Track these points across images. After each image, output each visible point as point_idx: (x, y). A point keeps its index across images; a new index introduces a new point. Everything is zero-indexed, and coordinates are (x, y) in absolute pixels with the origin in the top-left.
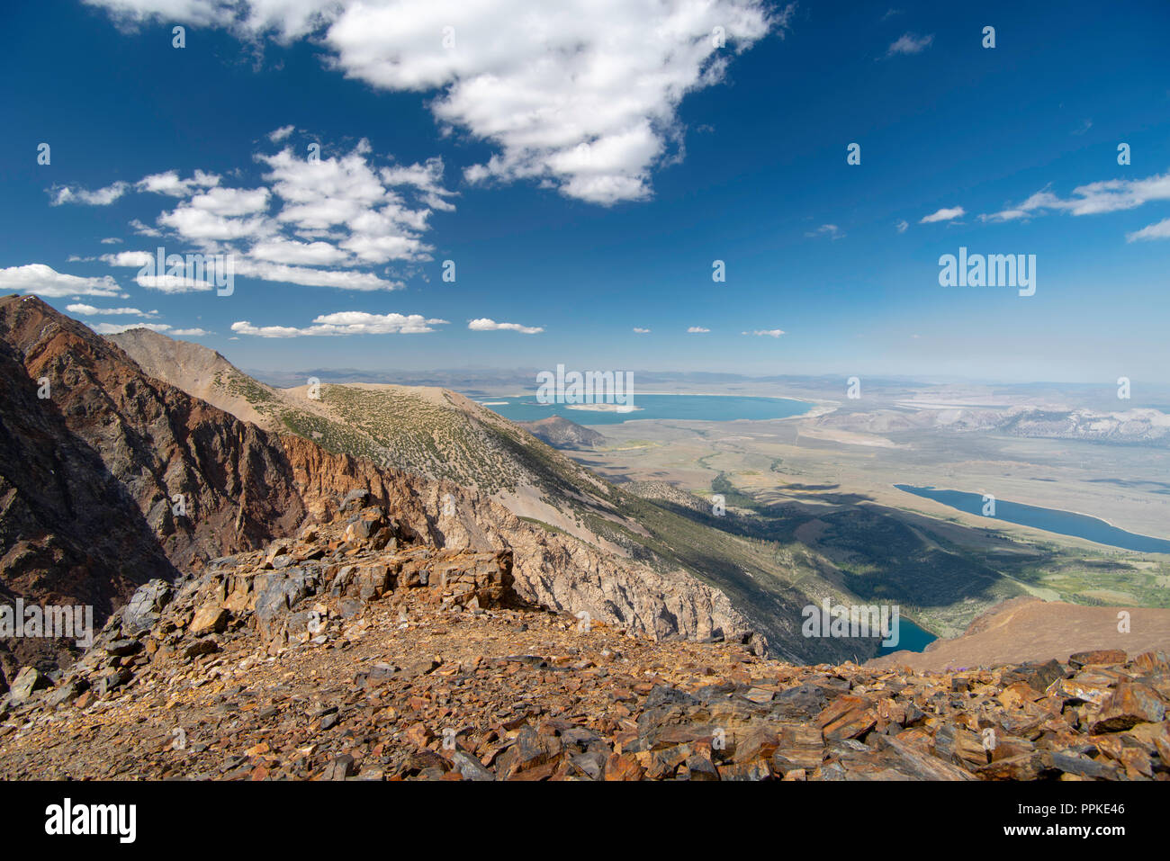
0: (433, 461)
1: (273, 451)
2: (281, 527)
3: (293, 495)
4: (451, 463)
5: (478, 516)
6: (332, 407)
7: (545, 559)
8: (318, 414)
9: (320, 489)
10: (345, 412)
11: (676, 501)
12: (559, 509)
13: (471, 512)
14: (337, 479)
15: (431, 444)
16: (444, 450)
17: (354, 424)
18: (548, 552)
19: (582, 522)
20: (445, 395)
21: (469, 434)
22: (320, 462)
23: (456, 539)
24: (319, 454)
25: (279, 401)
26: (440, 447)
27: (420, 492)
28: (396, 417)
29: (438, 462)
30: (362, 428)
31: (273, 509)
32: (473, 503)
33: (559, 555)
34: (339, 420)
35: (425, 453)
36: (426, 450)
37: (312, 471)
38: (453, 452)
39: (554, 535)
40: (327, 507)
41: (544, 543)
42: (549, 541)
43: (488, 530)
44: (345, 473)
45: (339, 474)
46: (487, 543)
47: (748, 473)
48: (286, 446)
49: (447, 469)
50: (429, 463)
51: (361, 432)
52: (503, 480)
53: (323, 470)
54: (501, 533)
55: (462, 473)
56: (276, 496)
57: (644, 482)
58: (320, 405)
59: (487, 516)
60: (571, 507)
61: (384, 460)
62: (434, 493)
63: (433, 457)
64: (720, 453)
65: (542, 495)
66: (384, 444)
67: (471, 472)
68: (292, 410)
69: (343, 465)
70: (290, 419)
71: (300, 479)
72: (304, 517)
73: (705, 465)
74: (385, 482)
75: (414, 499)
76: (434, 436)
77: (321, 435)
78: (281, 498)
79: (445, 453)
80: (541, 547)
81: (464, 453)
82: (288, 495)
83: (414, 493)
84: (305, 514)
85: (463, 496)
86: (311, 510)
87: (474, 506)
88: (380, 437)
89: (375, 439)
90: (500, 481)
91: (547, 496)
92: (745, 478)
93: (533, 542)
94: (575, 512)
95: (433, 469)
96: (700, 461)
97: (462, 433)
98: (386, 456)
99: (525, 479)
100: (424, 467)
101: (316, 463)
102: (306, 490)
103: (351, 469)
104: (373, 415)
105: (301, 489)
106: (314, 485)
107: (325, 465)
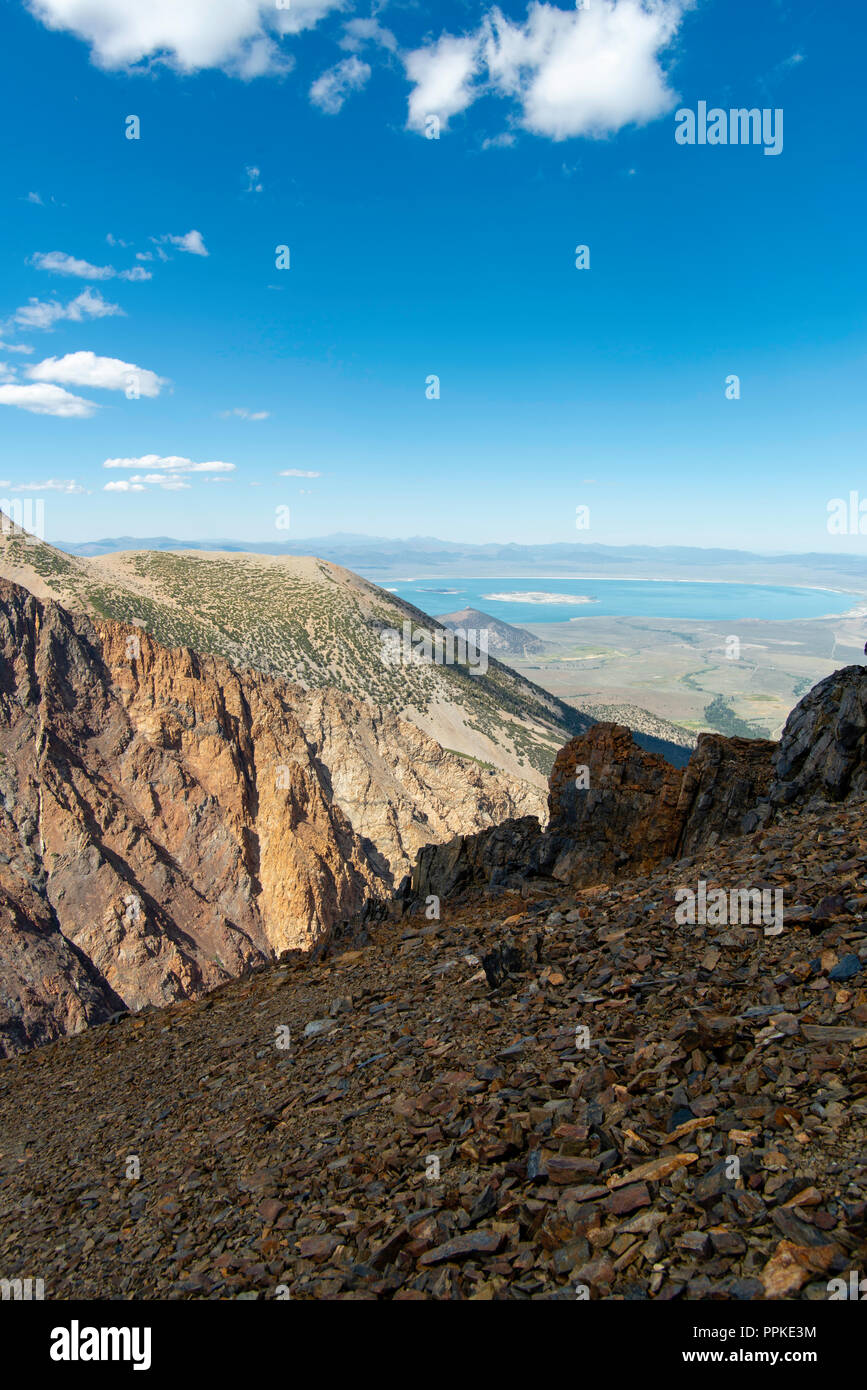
0: (307, 664)
1: (82, 640)
2: (97, 751)
3: (114, 706)
4: (333, 667)
5: (381, 743)
6: (157, 583)
7: (480, 808)
8: (139, 593)
9: (153, 697)
10: (177, 591)
11: (654, 734)
12: (493, 738)
13: (371, 736)
14: (176, 683)
15: (303, 640)
16: (323, 648)
17: (191, 609)
18: (485, 797)
19: (526, 758)
20: (322, 568)
21: (358, 626)
22: (152, 658)
23: (351, 775)
24: (151, 647)
25: (82, 574)
26: (317, 644)
27: (294, 705)
28: (252, 599)
29: (313, 665)
30: (202, 615)
31: (86, 726)
32: (374, 724)
33: (499, 802)
34: (170, 602)
35: (295, 651)
36: (296, 647)
37: (140, 671)
38: (336, 651)
39: (491, 774)
40: (163, 724)
41: (478, 784)
42: (485, 782)
43: (396, 762)
44: (188, 675)
45: (180, 675)
46: (395, 781)
47: (761, 698)
48: (102, 635)
49: (328, 677)
50: (301, 666)
51: (201, 620)
52: (409, 695)
53: (156, 669)
54: (416, 768)
55: (349, 682)
56: (88, 706)
57: (605, 707)
58: (140, 581)
59: (394, 742)
60: (510, 736)
61: (237, 660)
62: (316, 706)
63: (307, 659)
64: (716, 668)
65: (467, 717)
66: (235, 637)
67: (362, 681)
68: (102, 586)
69: (184, 663)
70: (98, 598)
71: (122, 682)
72: (131, 738)
73: (693, 685)
74: (245, 689)
75: (287, 715)
76: (307, 627)
77: (144, 624)
78: (97, 709)
79: (325, 653)
80: (474, 790)
81: (352, 653)
82: (107, 706)
83: (286, 708)
84: (132, 733)
85: (358, 714)
86: (140, 727)
87: (375, 727)
88: (230, 628)
89: (223, 630)
90: (405, 695)
91: (474, 718)
92: (756, 705)
93: (463, 783)
94: (517, 744)
95: (308, 675)
96: (686, 678)
97: (348, 624)
98: (240, 653)
99: (442, 693)
100: (294, 672)
101: (147, 659)
102: (132, 699)
103: (195, 670)
104: (218, 596)
105: (126, 698)
106: (144, 692)
107: (159, 663)
